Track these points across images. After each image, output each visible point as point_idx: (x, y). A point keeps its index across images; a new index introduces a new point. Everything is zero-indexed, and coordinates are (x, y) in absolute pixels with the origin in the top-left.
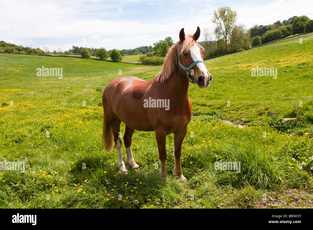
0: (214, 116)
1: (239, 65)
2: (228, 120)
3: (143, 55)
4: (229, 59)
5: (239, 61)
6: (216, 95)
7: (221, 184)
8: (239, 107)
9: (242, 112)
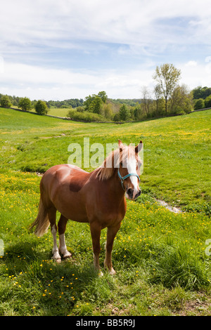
0: (149, 194)
1: (178, 132)
2: (163, 200)
3: (73, 110)
4: (169, 123)
5: (180, 126)
6: (152, 169)
7: (153, 282)
8: (175, 186)
9: (178, 192)
